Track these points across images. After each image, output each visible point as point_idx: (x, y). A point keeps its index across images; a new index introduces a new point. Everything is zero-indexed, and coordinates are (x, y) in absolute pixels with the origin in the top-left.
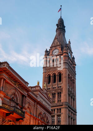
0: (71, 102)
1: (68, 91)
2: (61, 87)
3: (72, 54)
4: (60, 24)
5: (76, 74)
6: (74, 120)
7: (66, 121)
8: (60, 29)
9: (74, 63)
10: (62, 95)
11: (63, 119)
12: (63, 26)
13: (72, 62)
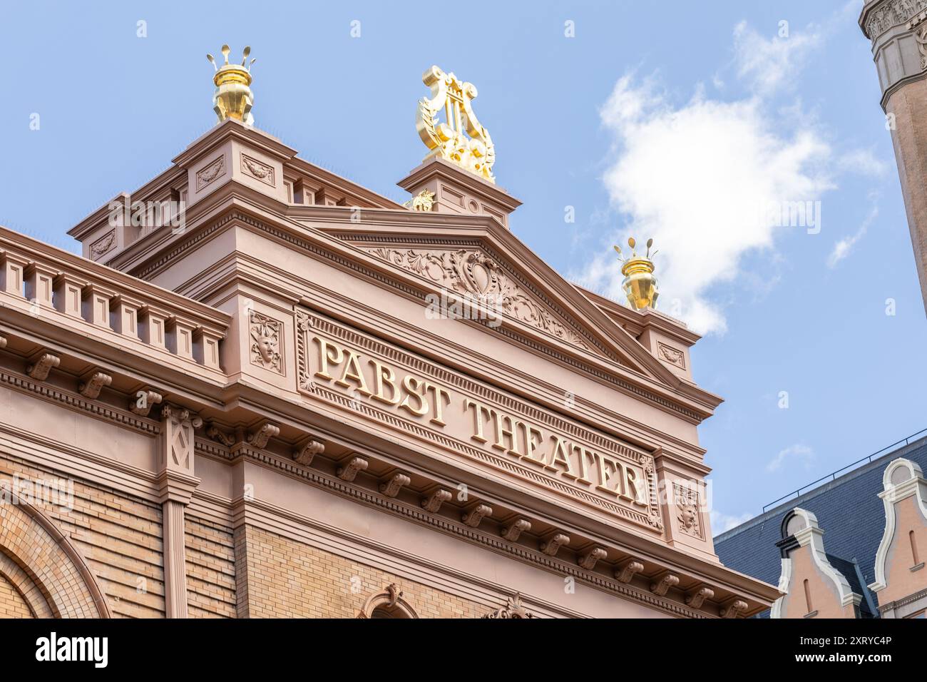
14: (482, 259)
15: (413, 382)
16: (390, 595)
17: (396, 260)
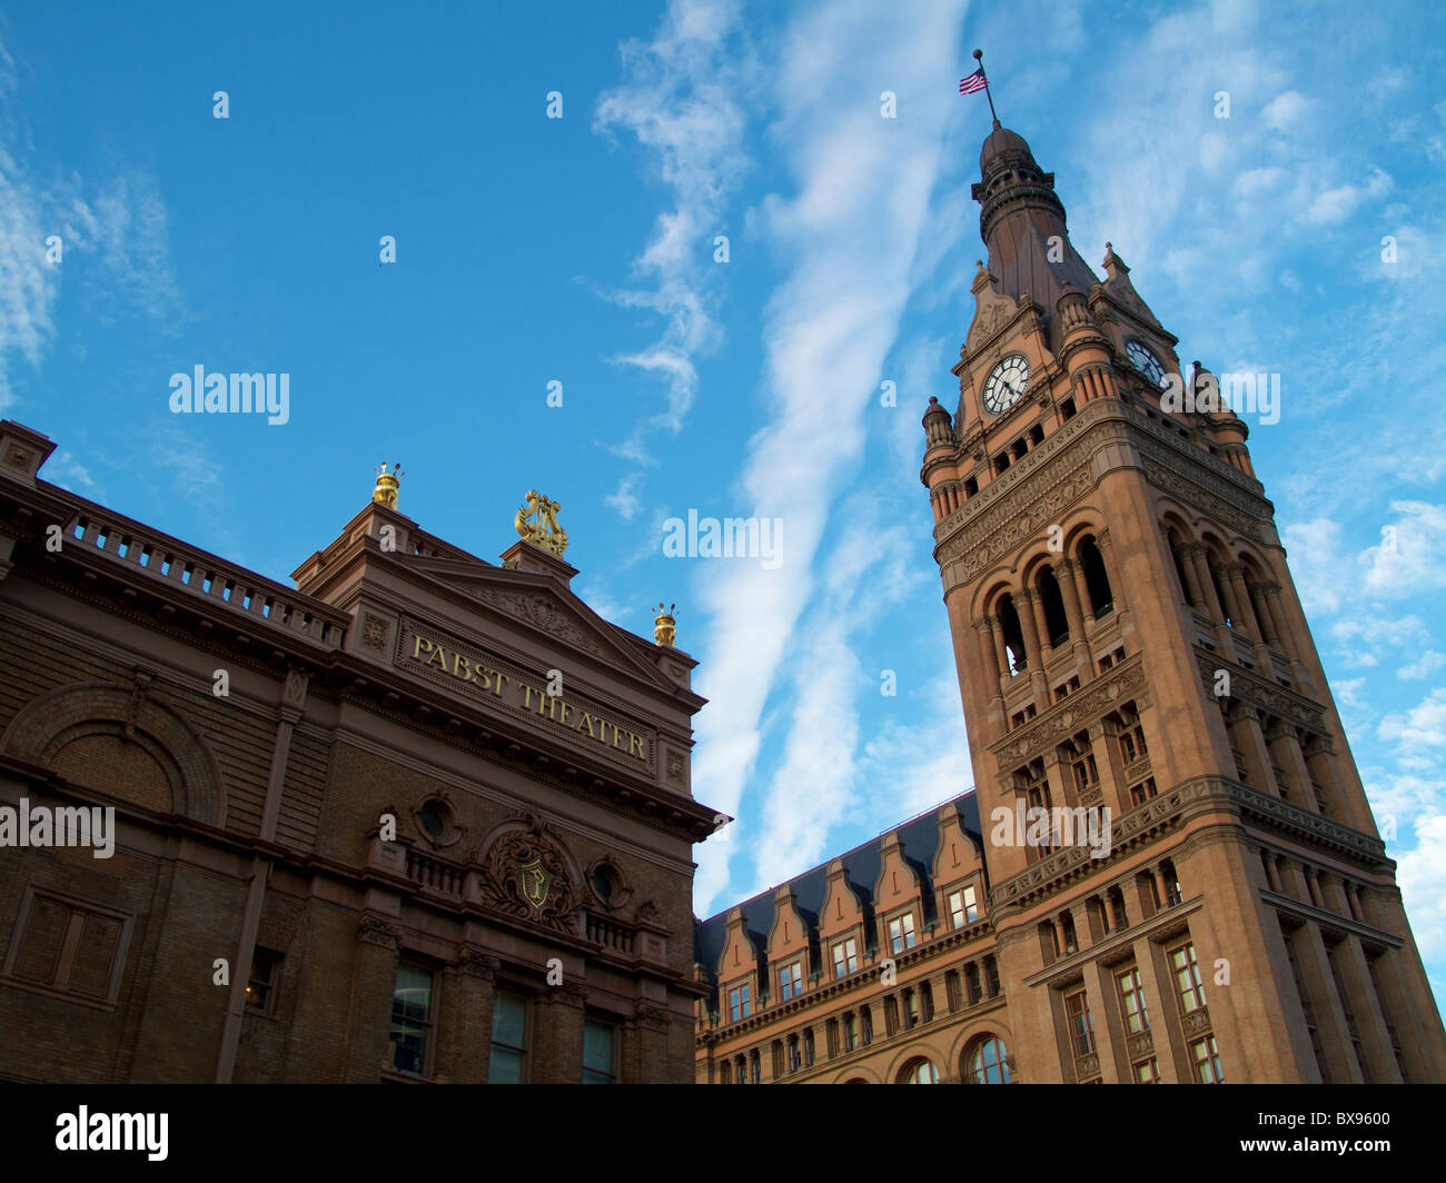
2: (1120, 653)
4: (998, 171)
6: (1374, 949)
8: (1003, 204)
9: (1218, 417)
12: (1022, 174)
14: (545, 602)
15: (481, 669)
16: (439, 795)
17: (480, 596)
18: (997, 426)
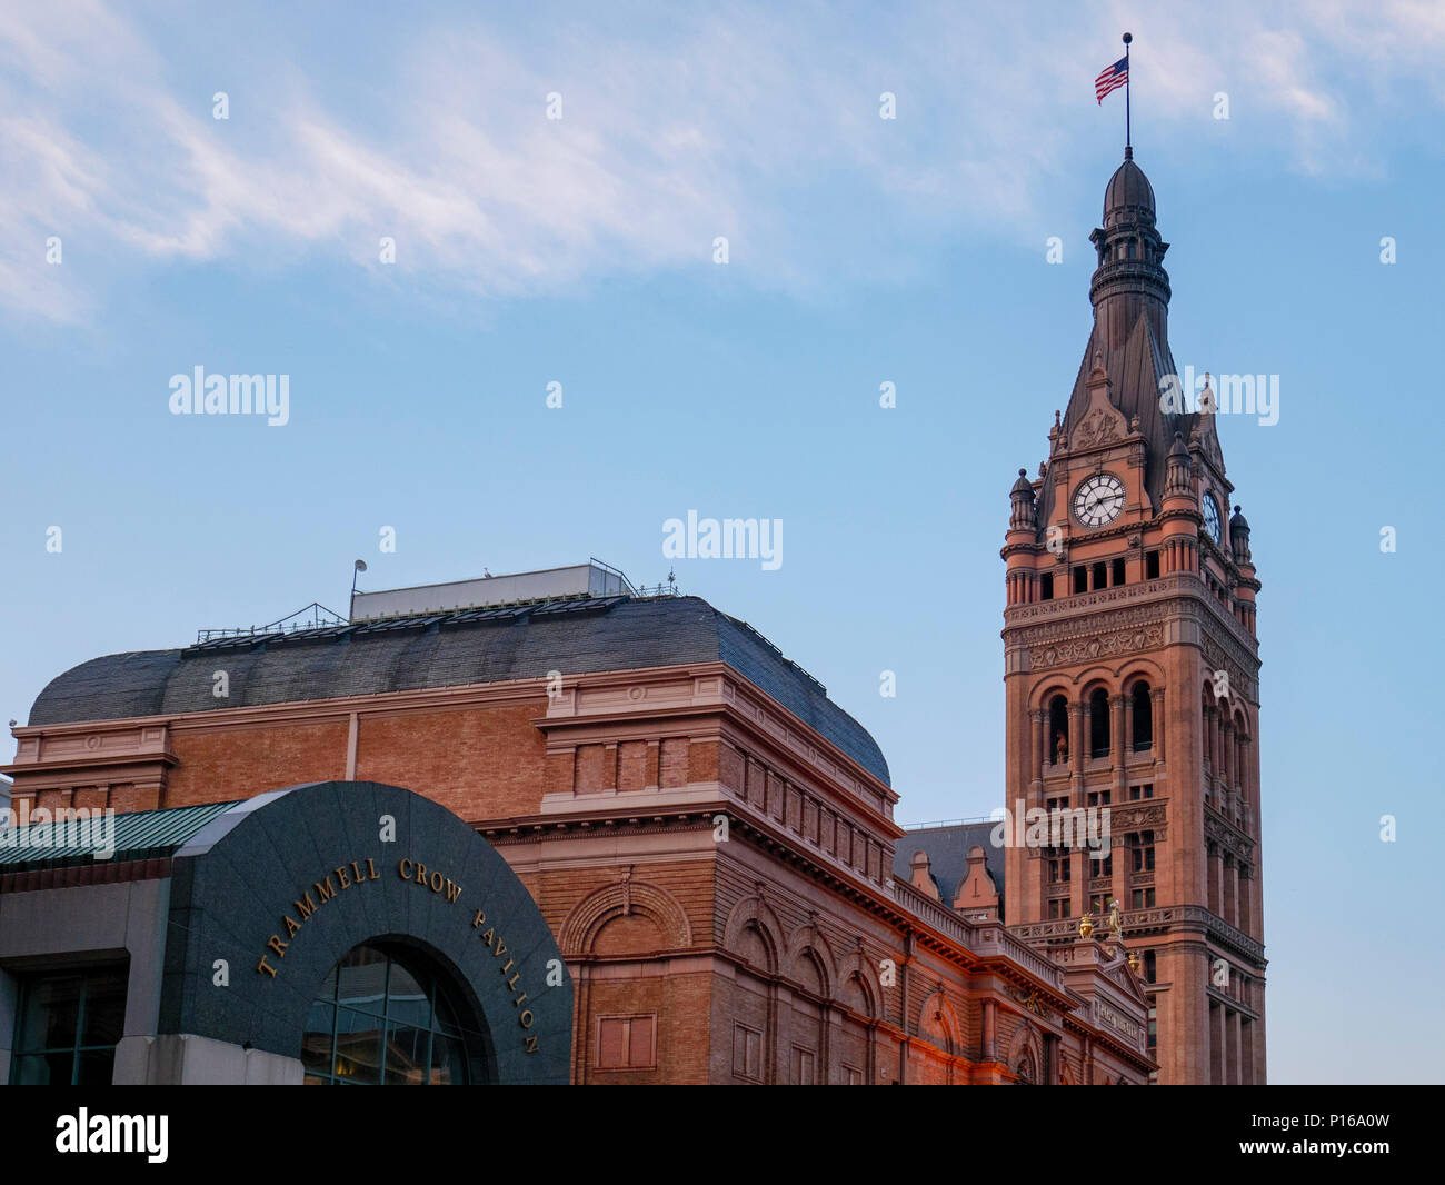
0: (1228, 895)
1: (1208, 818)
2: (1149, 788)
3: (1226, 503)
4: (1124, 228)
5: (1259, 664)
6: (1246, 1021)
7: (1196, 1042)
8: (1124, 277)
9: (1244, 573)
10: (1164, 852)
11: (1171, 1026)
12: (1146, 243)
13: (1227, 568)
18: (1085, 540)
